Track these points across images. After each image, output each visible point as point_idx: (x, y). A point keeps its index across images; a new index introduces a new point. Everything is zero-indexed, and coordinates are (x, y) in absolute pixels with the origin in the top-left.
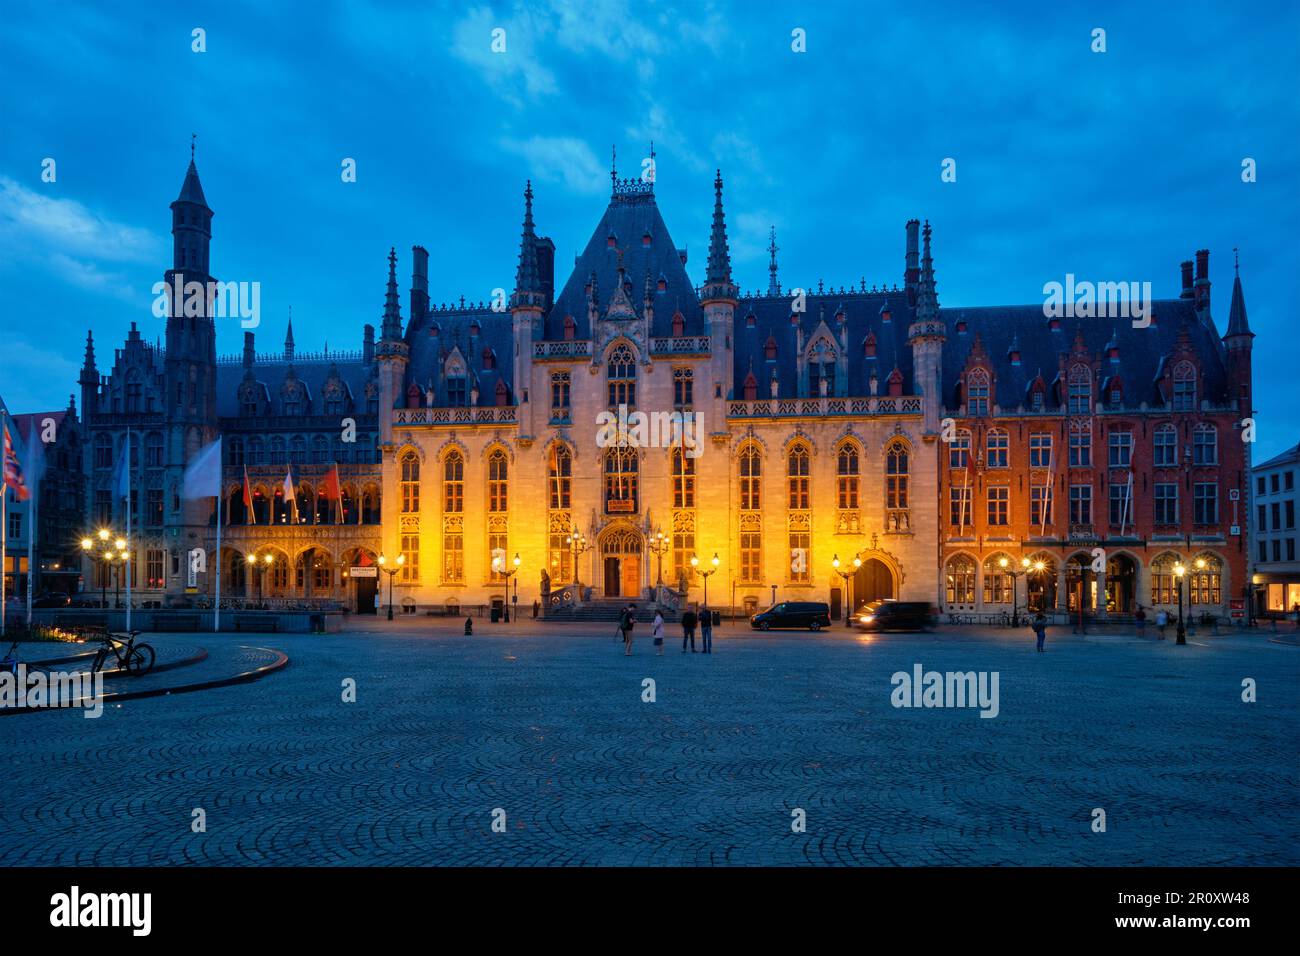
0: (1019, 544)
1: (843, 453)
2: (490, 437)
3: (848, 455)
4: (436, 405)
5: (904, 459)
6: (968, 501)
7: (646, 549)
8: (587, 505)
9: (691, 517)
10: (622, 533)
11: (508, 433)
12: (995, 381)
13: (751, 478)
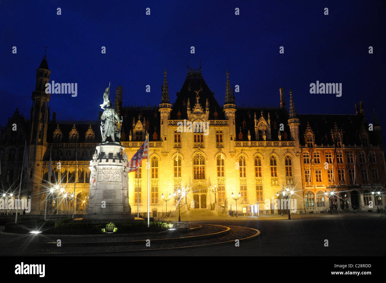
0: (326, 187)
1: (271, 159)
2: (152, 152)
4: (132, 140)
5: (290, 161)
6: (310, 174)
7: (209, 191)
8: (188, 176)
9: (223, 180)
10: (200, 186)
11: (159, 150)
12: (314, 137)
13: (243, 167)
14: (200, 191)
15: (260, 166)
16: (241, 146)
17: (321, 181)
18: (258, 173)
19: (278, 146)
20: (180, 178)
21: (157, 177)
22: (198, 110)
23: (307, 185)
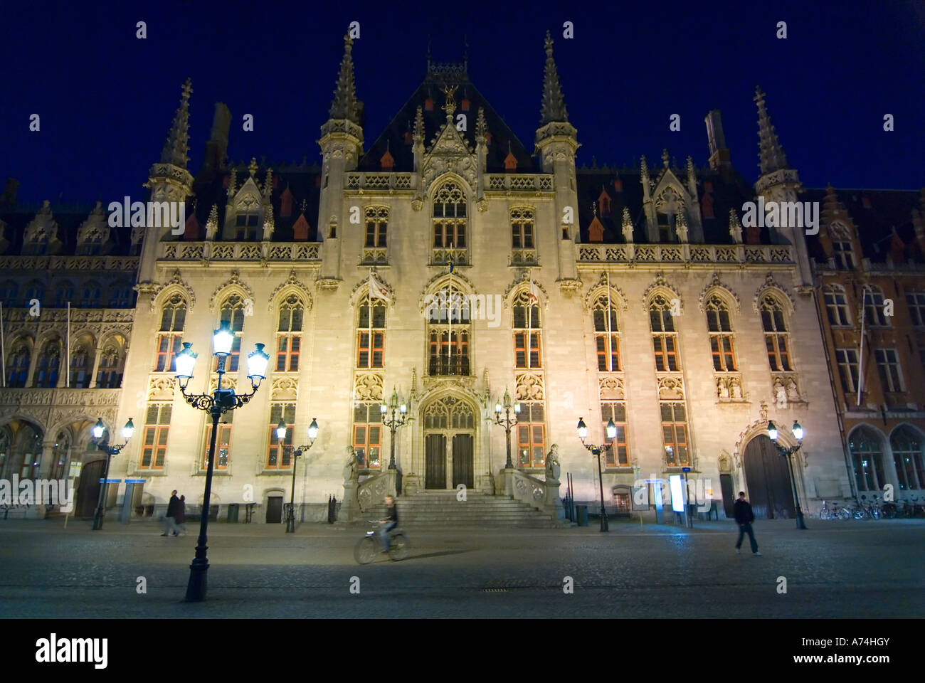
1: (710, 307)
2: (283, 278)
5: (779, 316)
6: (853, 364)
7: (483, 422)
8: (406, 364)
9: (537, 381)
10: (450, 401)
11: (307, 273)
12: (858, 234)
13: (608, 334)
14: (449, 420)
15: (669, 333)
16: (599, 261)
17: (897, 389)
18: (666, 358)
19: (731, 262)
20: (379, 371)
22: (450, 145)
23: (853, 406)
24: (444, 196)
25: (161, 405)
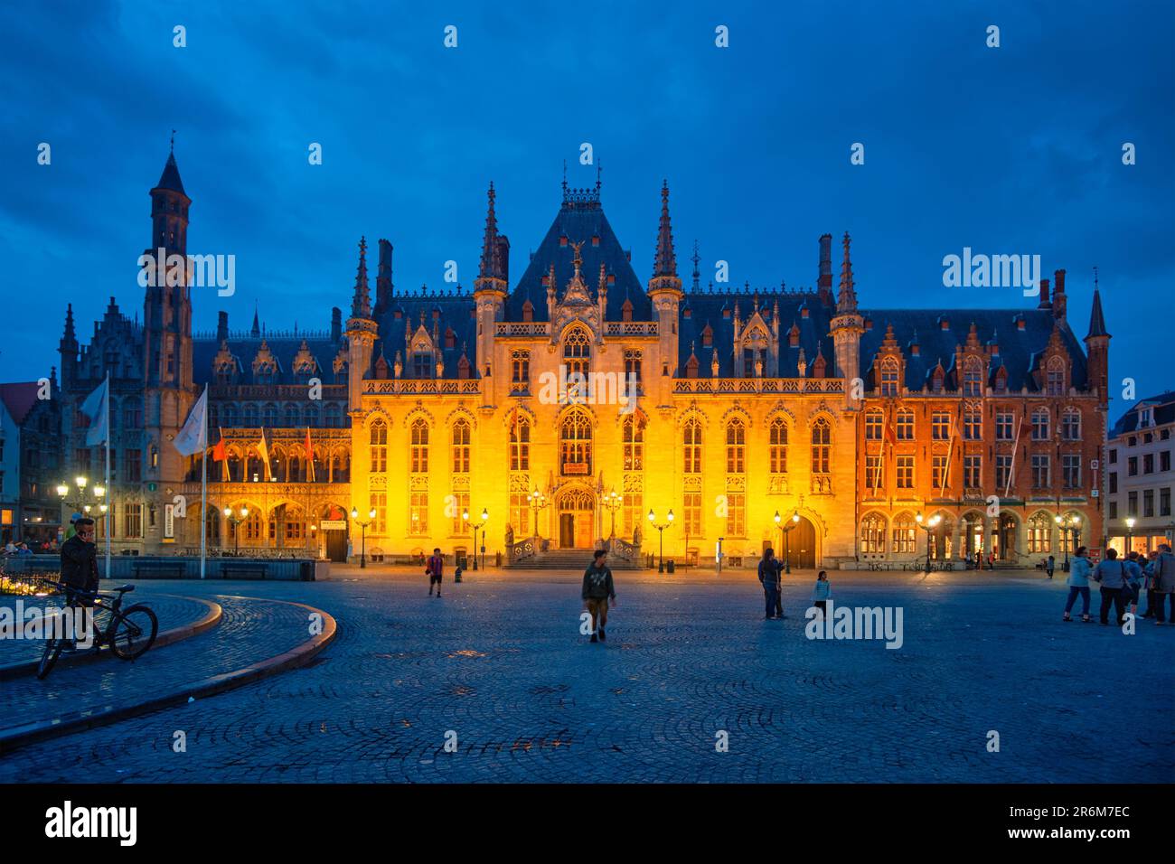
0: (922, 504)
1: (774, 426)
2: (454, 406)
3: (779, 428)
4: (403, 376)
5: (827, 432)
6: (879, 468)
7: (598, 507)
8: (545, 468)
9: (639, 479)
10: (576, 492)
11: (471, 402)
12: (904, 367)
13: (693, 446)
14: (576, 504)
15: (740, 446)
16: (691, 392)
17: (909, 485)
18: (736, 463)
19: (794, 392)
20: (526, 472)
21: (466, 469)
22: (578, 296)
23: (871, 497)
24: (573, 339)
25: (378, 494)
